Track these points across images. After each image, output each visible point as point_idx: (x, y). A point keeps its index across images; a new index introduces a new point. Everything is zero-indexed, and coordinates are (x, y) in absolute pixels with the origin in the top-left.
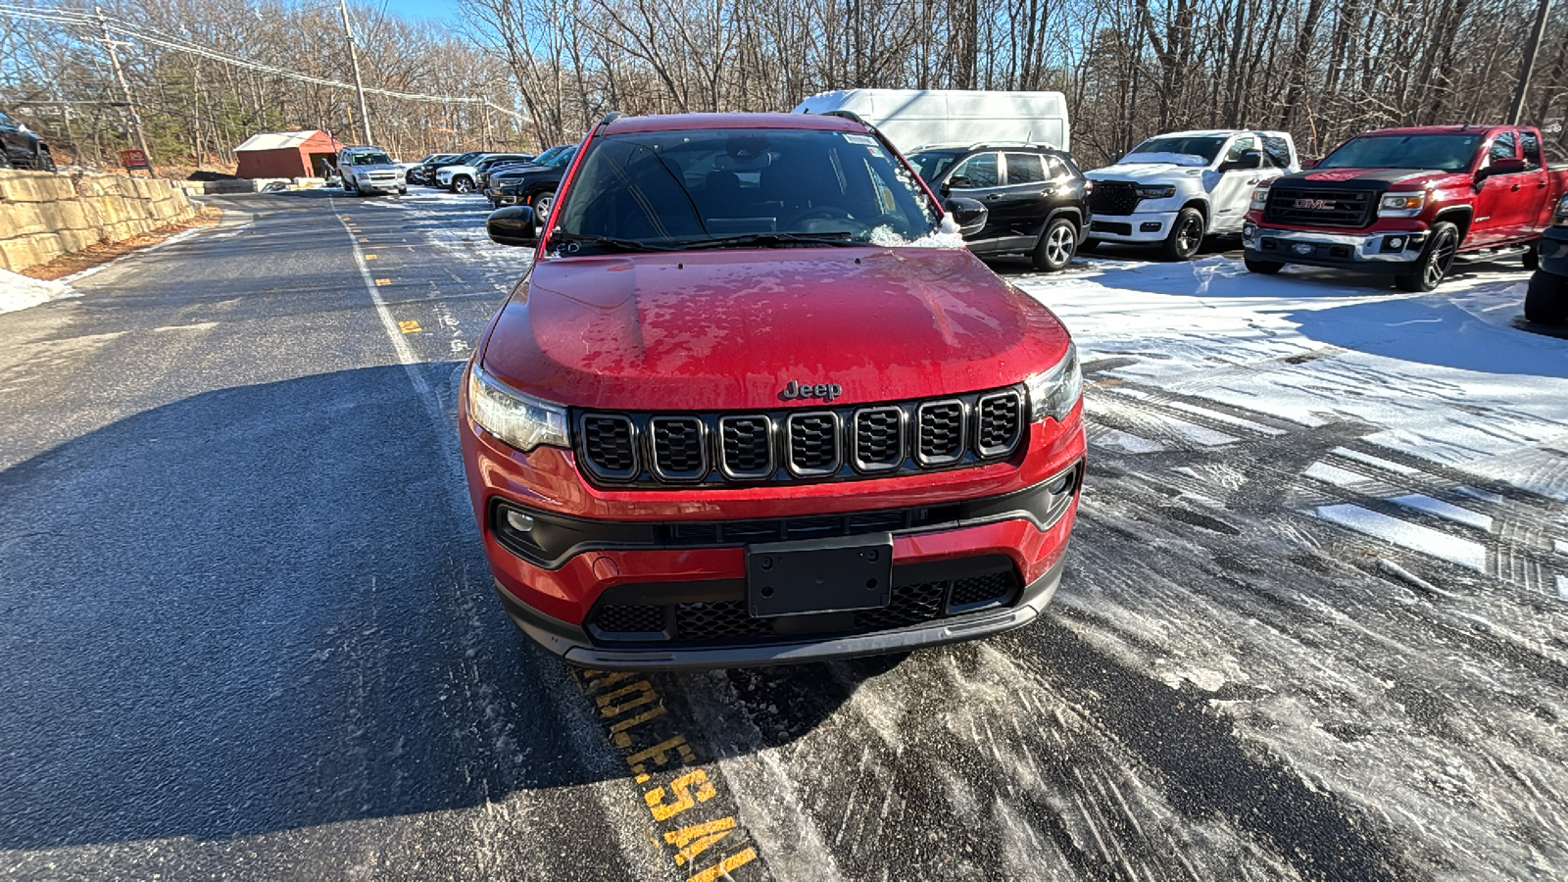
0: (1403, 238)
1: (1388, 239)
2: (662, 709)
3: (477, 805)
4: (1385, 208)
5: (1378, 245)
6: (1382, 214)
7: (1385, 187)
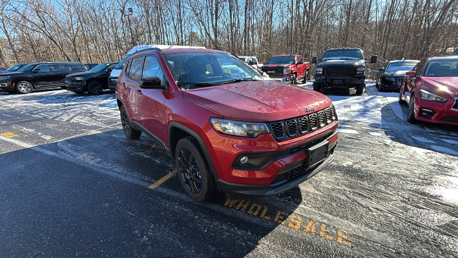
0: (289, 78)
1: (286, 79)
2: (266, 208)
3: (255, 248)
4: (284, 72)
5: (285, 80)
6: (284, 73)
7: (283, 68)
